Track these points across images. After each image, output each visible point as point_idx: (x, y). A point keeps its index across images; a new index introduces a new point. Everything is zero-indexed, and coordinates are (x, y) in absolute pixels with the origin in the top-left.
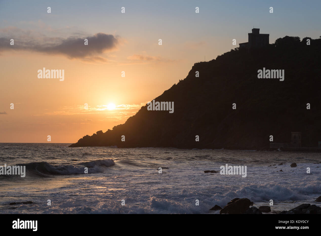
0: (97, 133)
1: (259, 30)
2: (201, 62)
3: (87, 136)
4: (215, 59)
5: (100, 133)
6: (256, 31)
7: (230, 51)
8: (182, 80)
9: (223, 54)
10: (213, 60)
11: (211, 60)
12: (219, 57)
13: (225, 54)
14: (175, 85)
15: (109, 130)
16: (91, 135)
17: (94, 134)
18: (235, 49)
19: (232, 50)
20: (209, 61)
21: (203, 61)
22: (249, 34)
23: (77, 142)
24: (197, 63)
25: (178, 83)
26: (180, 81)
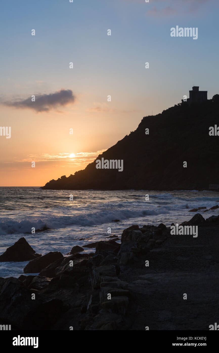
0: (61, 177)
1: (198, 87)
2: (149, 116)
3: (53, 180)
4: (161, 113)
5: (64, 177)
6: (196, 89)
7: (174, 106)
8: (133, 132)
9: (168, 109)
10: (160, 114)
11: (157, 114)
12: (164, 112)
13: (169, 109)
14: (127, 136)
15: (71, 175)
16: (56, 179)
17: (59, 179)
18: (178, 104)
19: (176, 105)
20: (156, 115)
21: (151, 115)
22: (190, 91)
23: (45, 185)
24: (146, 116)
25: (130, 135)
26: (131, 132)
